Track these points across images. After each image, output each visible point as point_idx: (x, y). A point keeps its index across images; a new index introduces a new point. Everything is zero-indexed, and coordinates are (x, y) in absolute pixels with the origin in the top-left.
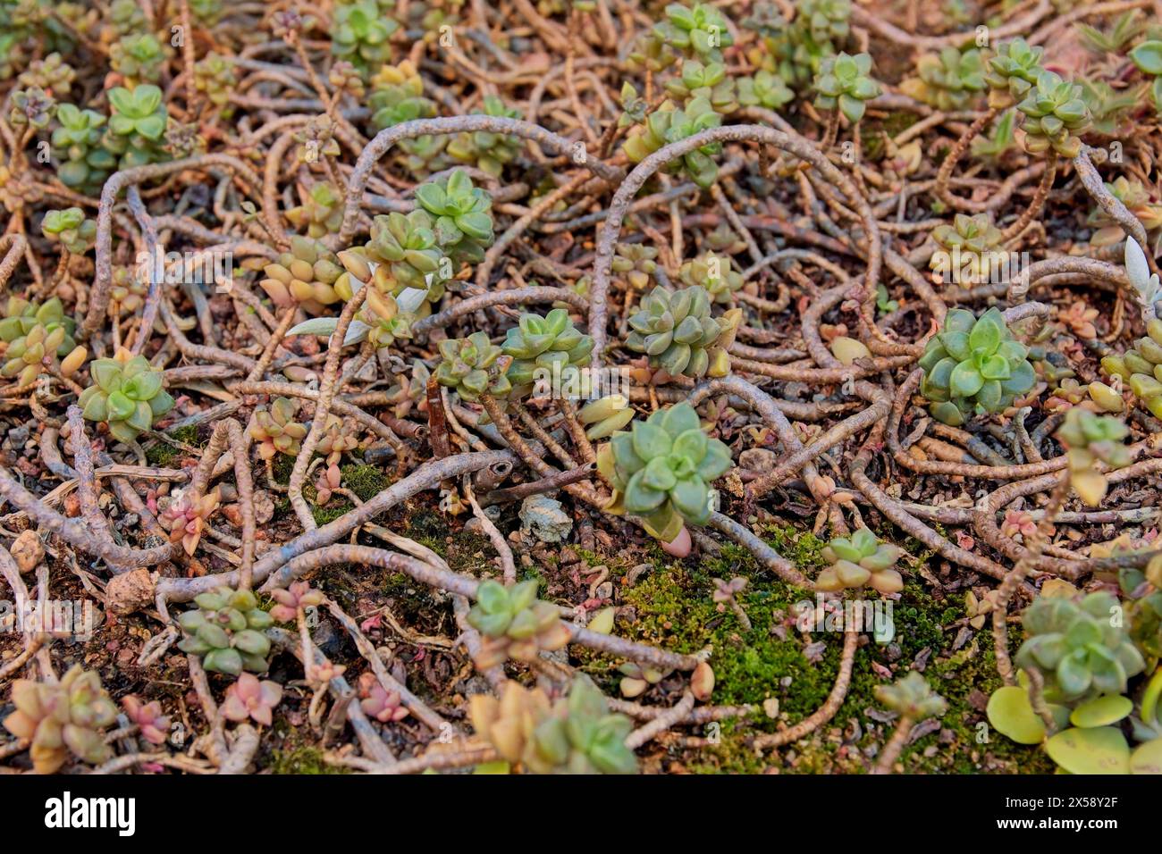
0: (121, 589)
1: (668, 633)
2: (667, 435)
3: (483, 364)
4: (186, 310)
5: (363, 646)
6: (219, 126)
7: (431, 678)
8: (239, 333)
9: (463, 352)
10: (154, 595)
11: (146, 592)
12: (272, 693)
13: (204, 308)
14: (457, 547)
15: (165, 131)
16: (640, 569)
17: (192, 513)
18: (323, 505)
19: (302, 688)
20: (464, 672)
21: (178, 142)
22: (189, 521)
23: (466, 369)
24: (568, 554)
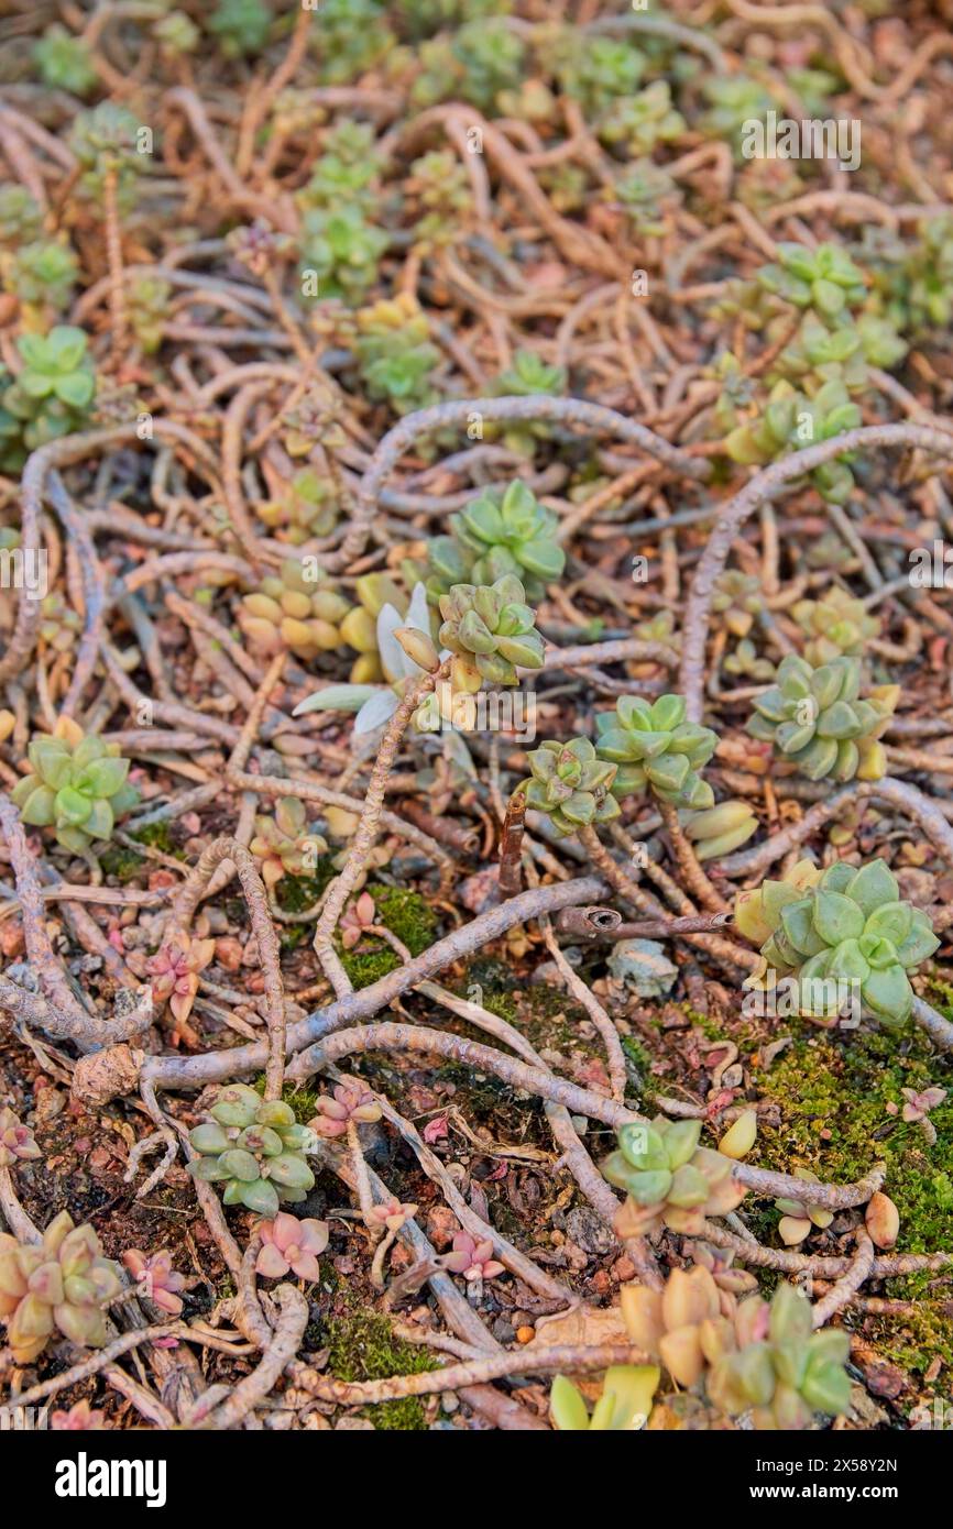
0: (94, 1075)
1: (825, 1144)
2: (858, 909)
3: (588, 786)
4: (125, 638)
5: (429, 1164)
6: (142, 364)
7: (517, 1202)
8: (200, 673)
9: (562, 769)
10: (138, 1081)
11: (128, 1079)
12: (316, 1235)
13: (150, 635)
14: (529, 1006)
15: (94, 394)
16: (776, 1047)
17: (184, 968)
18: (351, 950)
19: (349, 1219)
20: (563, 1199)
21: (114, 411)
22: (178, 977)
23: (567, 792)
24: (673, 1015)
